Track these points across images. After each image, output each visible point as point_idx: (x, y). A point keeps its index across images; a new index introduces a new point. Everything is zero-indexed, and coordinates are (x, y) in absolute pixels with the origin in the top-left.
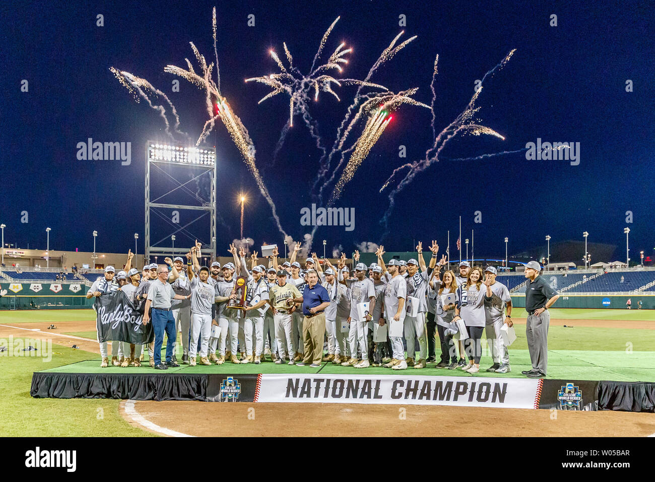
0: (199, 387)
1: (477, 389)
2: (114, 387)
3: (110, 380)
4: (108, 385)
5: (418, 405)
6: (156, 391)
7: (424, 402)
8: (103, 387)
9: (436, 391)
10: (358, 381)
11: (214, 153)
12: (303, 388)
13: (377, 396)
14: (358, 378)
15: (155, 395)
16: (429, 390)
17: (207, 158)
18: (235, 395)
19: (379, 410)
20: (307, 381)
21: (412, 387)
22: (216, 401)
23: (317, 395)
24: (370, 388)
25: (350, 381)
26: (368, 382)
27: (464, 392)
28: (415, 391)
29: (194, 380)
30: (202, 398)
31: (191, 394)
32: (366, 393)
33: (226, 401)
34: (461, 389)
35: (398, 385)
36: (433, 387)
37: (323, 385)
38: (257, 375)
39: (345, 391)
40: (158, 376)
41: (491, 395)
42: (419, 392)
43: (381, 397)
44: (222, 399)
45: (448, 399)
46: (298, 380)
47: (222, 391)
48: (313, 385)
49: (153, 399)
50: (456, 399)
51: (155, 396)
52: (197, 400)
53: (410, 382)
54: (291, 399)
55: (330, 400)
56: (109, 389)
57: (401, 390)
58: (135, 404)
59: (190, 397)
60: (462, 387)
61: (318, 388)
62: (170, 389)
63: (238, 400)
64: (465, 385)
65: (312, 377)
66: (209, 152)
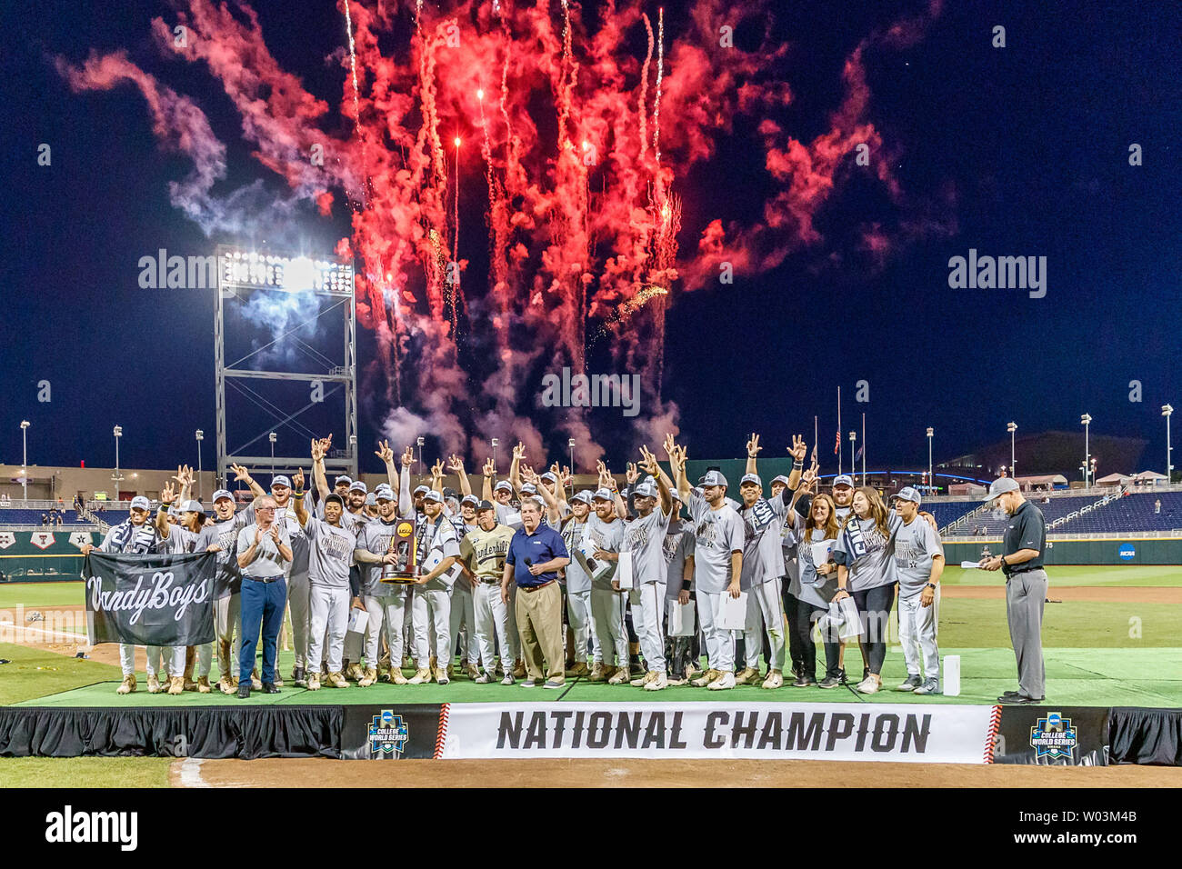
0: (326, 730)
1: (871, 727)
2: (159, 734)
3: (150, 720)
4: (147, 731)
5: (757, 760)
6: (241, 740)
7: (769, 753)
8: (138, 734)
9: (792, 731)
10: (638, 715)
11: (349, 267)
12: (531, 730)
13: (676, 744)
14: (638, 709)
15: (240, 746)
16: (778, 730)
17: (337, 278)
18: (398, 745)
19: (680, 770)
20: (539, 717)
21: (745, 724)
22: (360, 758)
23: (557, 744)
24: (662, 728)
25: (624, 716)
26: (658, 717)
27: (847, 733)
28: (750, 732)
29: (316, 717)
30: (333, 753)
31: (310, 744)
33: (380, 757)
34: (841, 727)
35: (718, 720)
36: (786, 725)
37: (570, 723)
38: (440, 706)
39: (613, 734)
40: (245, 712)
41: (900, 738)
42: (758, 734)
43: (683, 745)
44: (372, 755)
45: (815, 747)
46: (520, 715)
47: (372, 737)
48: (551, 723)
49: (235, 756)
50: (830, 746)
51: (240, 750)
52: (322, 756)
53: (740, 715)
54: (508, 752)
55: (584, 752)
56: (149, 738)
57: (724, 731)
58: (201, 765)
59: (309, 750)
60: (842, 723)
61: (559, 730)
62: (269, 735)
63: (403, 756)
64: (849, 719)
65: (548, 707)
66: (340, 267)
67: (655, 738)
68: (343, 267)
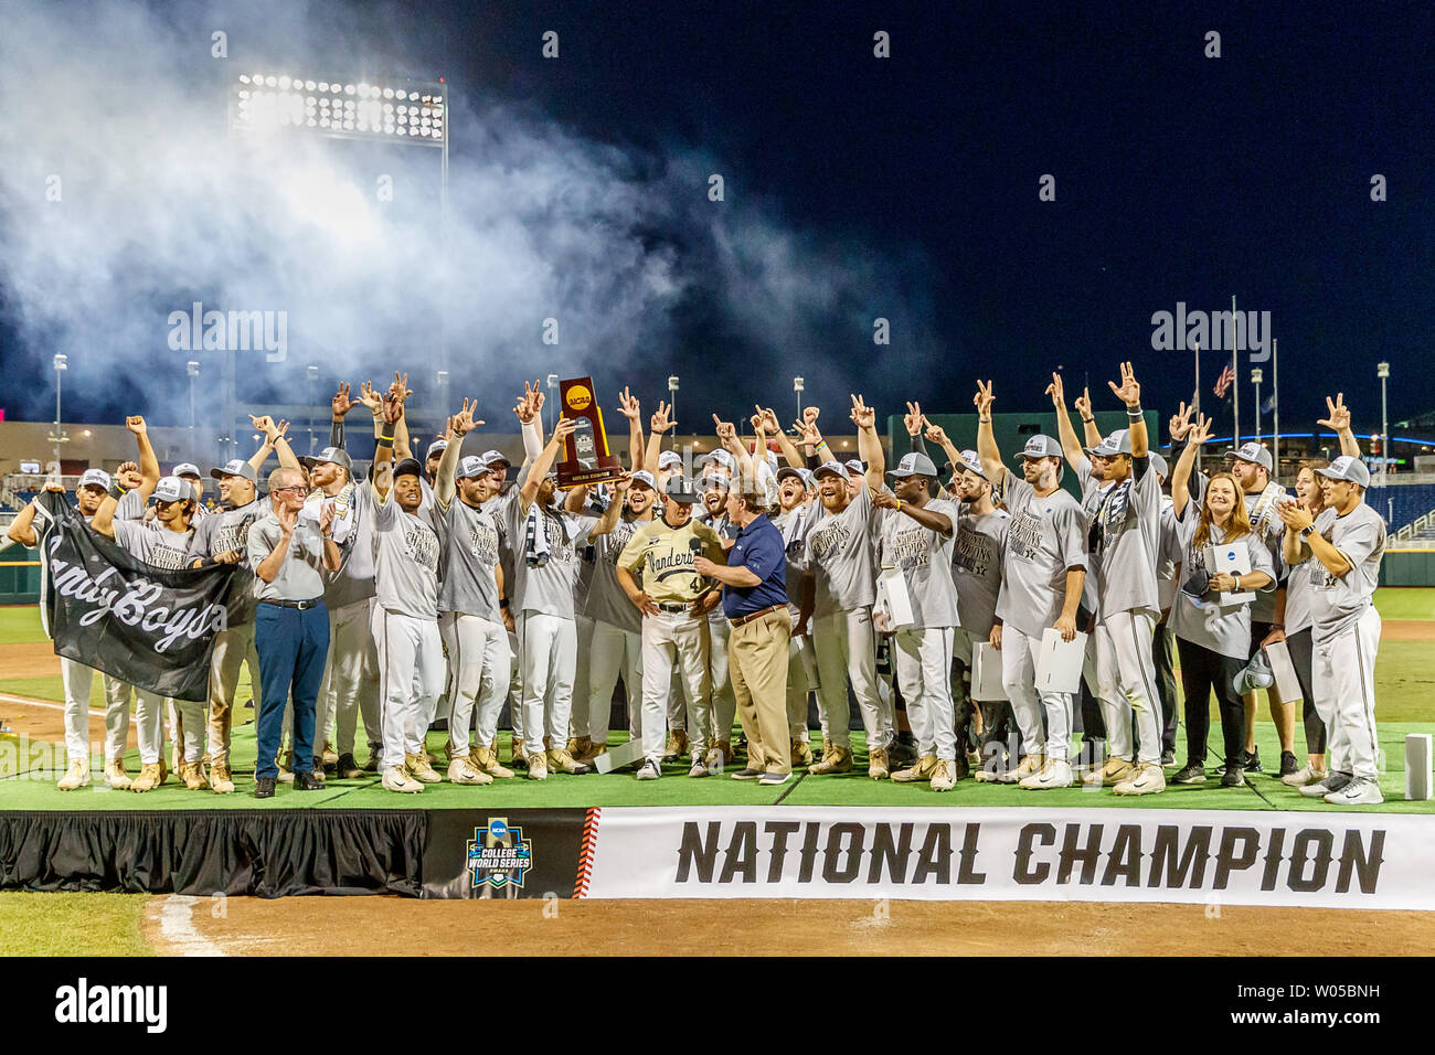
0: (397, 850)
1: (1288, 850)
2: (126, 856)
3: (112, 832)
4: (107, 848)
5: (1102, 904)
6: (261, 866)
7: (1120, 892)
8: (92, 855)
9: (1157, 857)
10: (907, 829)
11: (440, 99)
12: (732, 852)
13: (968, 876)
14: (908, 819)
15: (259, 876)
16: (1136, 855)
17: (419, 116)
18: (516, 875)
19: (976, 919)
20: (745, 830)
21: (1082, 844)
22: (454, 896)
23: (775, 874)
24: (945, 851)
25: (883, 829)
26: (940, 831)
27: (1248, 860)
28: (1090, 857)
29: (382, 829)
30: (410, 888)
31: (372, 873)
32: (934, 867)
33: (486, 895)
34: (1237, 851)
35: (1037, 838)
36: (1148, 844)
37: (795, 842)
38: (585, 812)
39: (866, 860)
40: (268, 819)
41: (1334, 869)
42: (1103, 862)
43: (980, 879)
44: (472, 891)
45: (1197, 883)
46: (714, 828)
47: (473, 863)
48: (765, 841)
49: (250, 892)
50: (1220, 882)
51: (257, 882)
52: (390, 893)
53: (1072, 830)
54: (694, 889)
55: (819, 888)
56: (109, 863)
57: (1050, 854)
58: (193, 907)
59: (368, 883)
60: (1239, 847)
61: (778, 852)
62: (306, 858)
63: (523, 894)
64: (1251, 836)
65: (761, 815)
66: (424, 99)
67: (934, 868)
68: (429, 98)
